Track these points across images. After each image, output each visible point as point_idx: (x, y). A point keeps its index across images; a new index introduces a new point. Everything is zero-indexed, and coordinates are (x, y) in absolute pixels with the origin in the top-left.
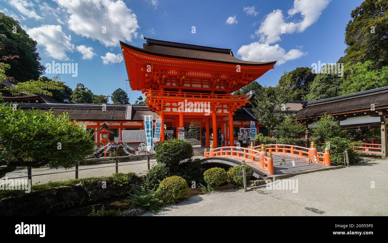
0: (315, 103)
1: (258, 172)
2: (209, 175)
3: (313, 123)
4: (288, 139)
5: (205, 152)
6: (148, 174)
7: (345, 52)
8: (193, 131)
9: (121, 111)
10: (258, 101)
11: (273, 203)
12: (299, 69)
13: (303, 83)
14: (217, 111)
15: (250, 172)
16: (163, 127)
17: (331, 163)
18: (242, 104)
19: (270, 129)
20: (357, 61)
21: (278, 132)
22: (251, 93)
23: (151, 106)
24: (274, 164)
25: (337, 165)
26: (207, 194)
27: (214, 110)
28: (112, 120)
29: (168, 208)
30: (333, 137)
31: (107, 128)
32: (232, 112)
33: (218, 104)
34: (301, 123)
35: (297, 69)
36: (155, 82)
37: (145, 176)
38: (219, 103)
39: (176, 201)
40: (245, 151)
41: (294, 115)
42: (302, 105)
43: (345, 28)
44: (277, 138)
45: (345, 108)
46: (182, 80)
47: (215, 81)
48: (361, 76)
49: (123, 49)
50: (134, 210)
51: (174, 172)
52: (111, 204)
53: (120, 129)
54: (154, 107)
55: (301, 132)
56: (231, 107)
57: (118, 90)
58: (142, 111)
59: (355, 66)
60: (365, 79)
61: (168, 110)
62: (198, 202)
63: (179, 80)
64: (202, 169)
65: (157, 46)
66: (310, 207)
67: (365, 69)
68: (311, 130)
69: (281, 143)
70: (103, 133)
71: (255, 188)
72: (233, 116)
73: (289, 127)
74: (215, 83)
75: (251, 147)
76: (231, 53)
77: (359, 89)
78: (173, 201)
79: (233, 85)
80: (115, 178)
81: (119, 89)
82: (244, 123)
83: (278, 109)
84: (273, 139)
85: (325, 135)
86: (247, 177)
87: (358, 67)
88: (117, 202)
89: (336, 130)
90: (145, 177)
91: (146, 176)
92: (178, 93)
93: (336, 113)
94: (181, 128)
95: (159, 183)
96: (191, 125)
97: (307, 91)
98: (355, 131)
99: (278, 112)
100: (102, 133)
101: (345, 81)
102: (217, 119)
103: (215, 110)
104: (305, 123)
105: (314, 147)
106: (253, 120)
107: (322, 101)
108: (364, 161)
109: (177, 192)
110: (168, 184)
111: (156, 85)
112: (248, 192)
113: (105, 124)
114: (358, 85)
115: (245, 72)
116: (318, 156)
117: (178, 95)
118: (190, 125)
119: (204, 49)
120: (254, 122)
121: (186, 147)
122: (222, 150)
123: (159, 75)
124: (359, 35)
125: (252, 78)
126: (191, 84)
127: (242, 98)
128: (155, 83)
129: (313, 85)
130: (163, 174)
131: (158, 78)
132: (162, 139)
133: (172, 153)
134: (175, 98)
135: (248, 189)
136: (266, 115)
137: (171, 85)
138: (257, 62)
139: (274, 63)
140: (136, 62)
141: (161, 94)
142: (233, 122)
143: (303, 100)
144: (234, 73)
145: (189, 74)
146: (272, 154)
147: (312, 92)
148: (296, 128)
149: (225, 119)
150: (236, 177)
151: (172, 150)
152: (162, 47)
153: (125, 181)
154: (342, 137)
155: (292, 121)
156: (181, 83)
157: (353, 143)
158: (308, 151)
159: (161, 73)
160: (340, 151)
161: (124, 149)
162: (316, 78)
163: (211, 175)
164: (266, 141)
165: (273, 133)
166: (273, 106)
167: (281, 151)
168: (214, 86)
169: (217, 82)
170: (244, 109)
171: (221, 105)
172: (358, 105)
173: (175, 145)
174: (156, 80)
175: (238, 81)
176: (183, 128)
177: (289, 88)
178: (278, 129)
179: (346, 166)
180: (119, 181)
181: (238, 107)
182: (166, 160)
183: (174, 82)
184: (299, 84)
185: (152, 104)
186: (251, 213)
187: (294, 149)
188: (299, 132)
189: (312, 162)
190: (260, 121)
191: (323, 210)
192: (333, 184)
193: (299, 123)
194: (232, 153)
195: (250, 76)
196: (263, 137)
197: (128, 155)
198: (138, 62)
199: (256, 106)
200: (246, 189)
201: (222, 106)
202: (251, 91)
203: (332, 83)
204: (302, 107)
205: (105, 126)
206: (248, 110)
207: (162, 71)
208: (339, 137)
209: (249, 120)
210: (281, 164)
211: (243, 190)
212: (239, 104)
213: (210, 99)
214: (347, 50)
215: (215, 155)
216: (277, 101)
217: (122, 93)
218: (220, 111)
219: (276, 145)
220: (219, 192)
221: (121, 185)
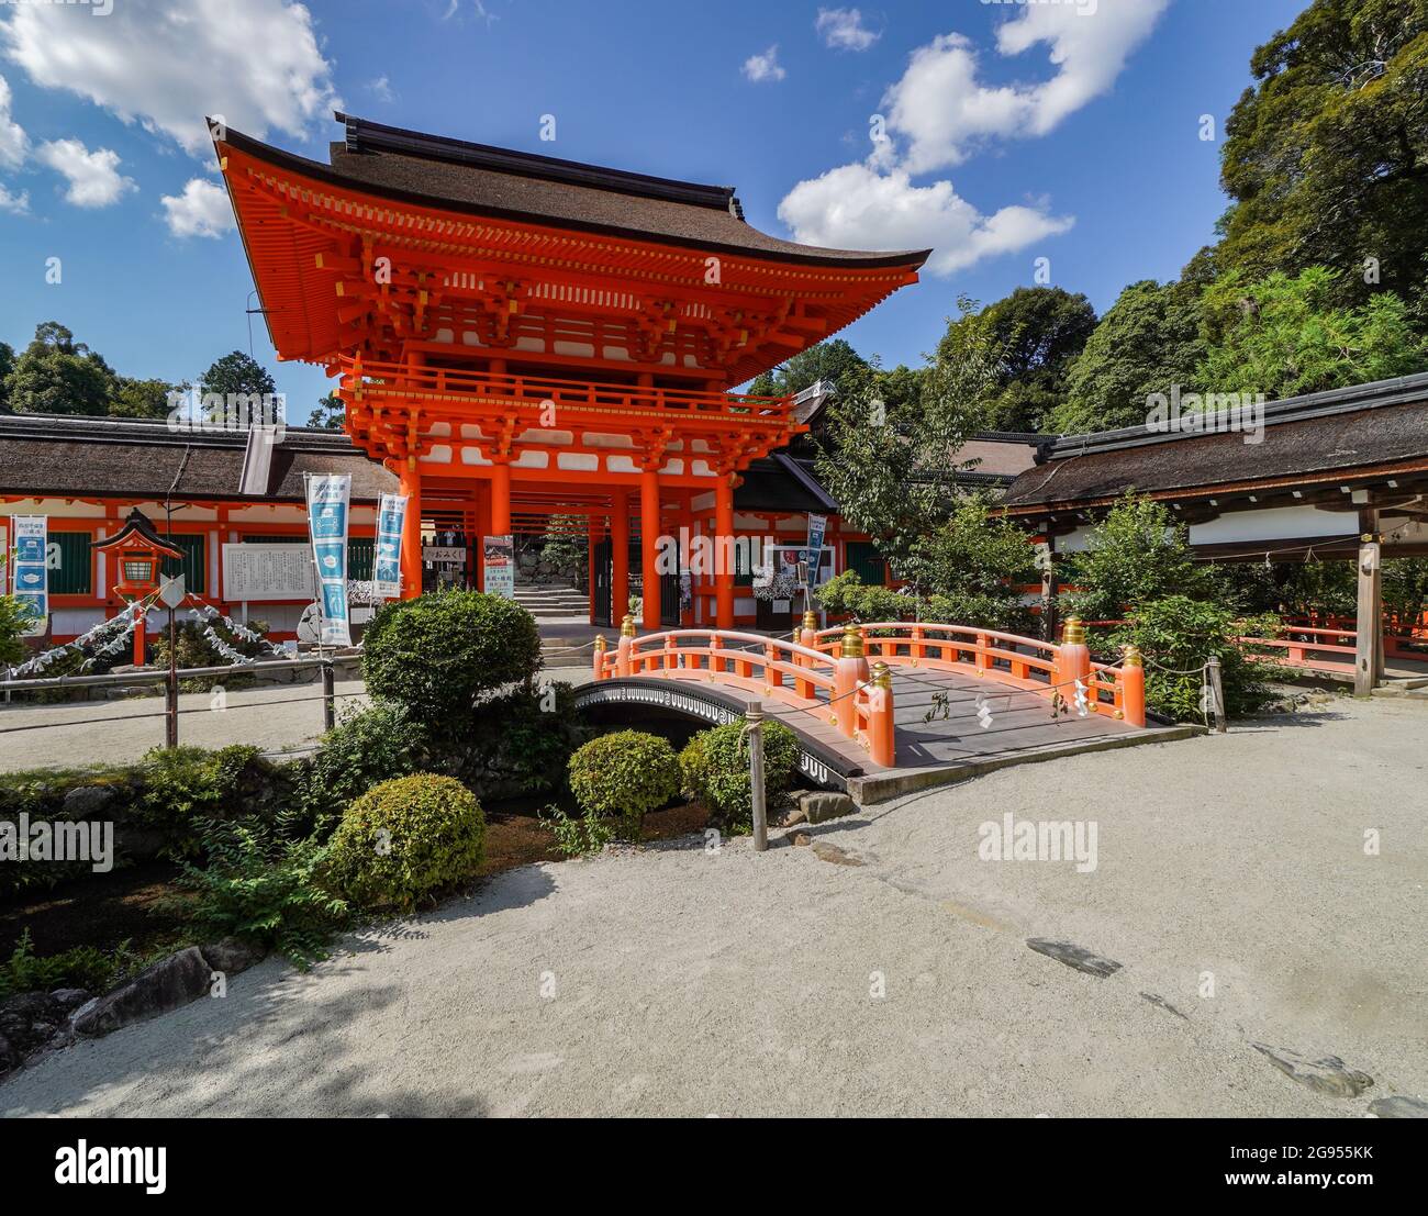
0: (1088, 445)
1: (824, 756)
2: (592, 770)
3: (1075, 530)
4: (968, 601)
5: (597, 653)
6: (324, 753)
7: (1217, 227)
8: (564, 551)
9: (223, 454)
10: (845, 426)
11: (880, 915)
12: (1028, 294)
13: (1041, 358)
14: (663, 464)
15: (786, 755)
16: (415, 530)
17: (1148, 715)
18: (774, 439)
19: (890, 553)
20: (1269, 267)
21: (926, 568)
22: (817, 390)
23: (363, 435)
24: (900, 718)
25: (1171, 724)
26: (580, 860)
27: (648, 460)
28: (177, 497)
29: (374, 938)
30: (1163, 598)
31: (149, 532)
32: (730, 471)
33: (669, 433)
34: (1028, 529)
35: (1016, 294)
36: (383, 323)
37: (305, 761)
38: (674, 430)
39: (419, 900)
40: (770, 654)
41: (998, 493)
42: (1034, 451)
43: (1224, 119)
44: (921, 594)
45: (1213, 469)
46: (505, 320)
47: (658, 331)
48: (1283, 331)
49: (225, 160)
50: (191, 956)
51: (449, 743)
52: (129, 899)
53: (214, 536)
54: (374, 437)
55: (1024, 571)
56: (727, 450)
57: (230, 360)
58: (323, 457)
59: (1261, 290)
60: (1301, 343)
61: (441, 454)
62: (530, 903)
63: (493, 317)
64: (581, 728)
65: (397, 157)
66: (1052, 938)
67: (1300, 306)
68: (1069, 562)
69: (936, 619)
70: (131, 554)
71: (807, 833)
72: (734, 490)
73: (974, 545)
74: (658, 337)
75: (806, 632)
76: (732, 208)
77: (1272, 391)
78: (404, 898)
79: (737, 349)
80: (156, 774)
81: (237, 353)
82: (782, 525)
83: (927, 464)
84: (901, 597)
85: (1128, 587)
86: (770, 779)
87: (1273, 292)
88: (159, 887)
89: (1176, 563)
90: (308, 768)
91: (312, 761)
92: (487, 379)
93: (1177, 489)
94: (499, 537)
95: (339, 811)
96: (555, 526)
97: (1057, 391)
98: (1247, 570)
99: (928, 478)
100: (127, 554)
101: (1217, 353)
102: (662, 502)
103: (656, 461)
104: (1043, 528)
105: (1077, 641)
106: (823, 510)
107: (1119, 437)
108: (1282, 703)
109: (423, 854)
110: (382, 814)
111: (387, 340)
112: (771, 852)
113: (136, 514)
114: (1270, 369)
115: (793, 294)
116: (1092, 680)
117: (488, 390)
118: (549, 528)
119: (612, 184)
120: (824, 520)
121: (502, 626)
122: (671, 646)
123: (401, 290)
124: (1279, 157)
125: (821, 325)
126: (550, 338)
127: (776, 413)
128: (385, 327)
129: (1082, 367)
130: (392, 751)
131: (394, 304)
132: (413, 587)
133: (436, 655)
134: (473, 400)
135: (774, 834)
136: (875, 490)
137: (458, 340)
138: (846, 252)
139: (921, 257)
140: (291, 224)
141: (406, 380)
142: (732, 518)
143: (1035, 431)
144: (743, 294)
145: (538, 295)
146: (888, 673)
147: (1075, 396)
148: (1004, 553)
149: (698, 503)
150: (721, 780)
151: (439, 640)
152: (421, 161)
153: (207, 787)
154: (1198, 596)
155: (988, 520)
156: (502, 335)
157: (1244, 624)
158: (1048, 655)
159: (411, 284)
160: (1189, 659)
161: (209, 635)
162: (1094, 337)
163: (600, 767)
164: (870, 605)
165: (904, 569)
166: (908, 452)
167: (935, 653)
168: (652, 351)
169: (665, 337)
170: (785, 459)
171: (681, 442)
172: (1268, 457)
173: (455, 619)
174: (388, 316)
175: (762, 334)
176: (508, 540)
177: (979, 369)
178: (925, 555)
179: (1212, 725)
180: (174, 789)
181: (756, 449)
182: (408, 685)
183: (470, 328)
184: (1025, 361)
185: (366, 424)
186: (771, 968)
187: (993, 646)
188: (1017, 568)
189: (1065, 710)
190: (850, 515)
191: (1110, 955)
192: (1157, 820)
193: (1016, 529)
194: (712, 662)
195: (812, 311)
196: (857, 588)
197: (230, 661)
198: (298, 223)
199: (832, 448)
200: (763, 833)
201: (688, 445)
202: (819, 384)
203: (1161, 360)
204: (1035, 458)
205: (140, 524)
206: (801, 464)
207: (412, 273)
208: (1185, 599)
209: (802, 511)
210: (929, 718)
211: (751, 842)
212: (759, 437)
213: (630, 413)
214: (1226, 220)
215: (639, 665)
216: (927, 428)
217: (248, 375)
218: (675, 467)
219: (915, 625)
220: (640, 847)
221: (185, 807)
